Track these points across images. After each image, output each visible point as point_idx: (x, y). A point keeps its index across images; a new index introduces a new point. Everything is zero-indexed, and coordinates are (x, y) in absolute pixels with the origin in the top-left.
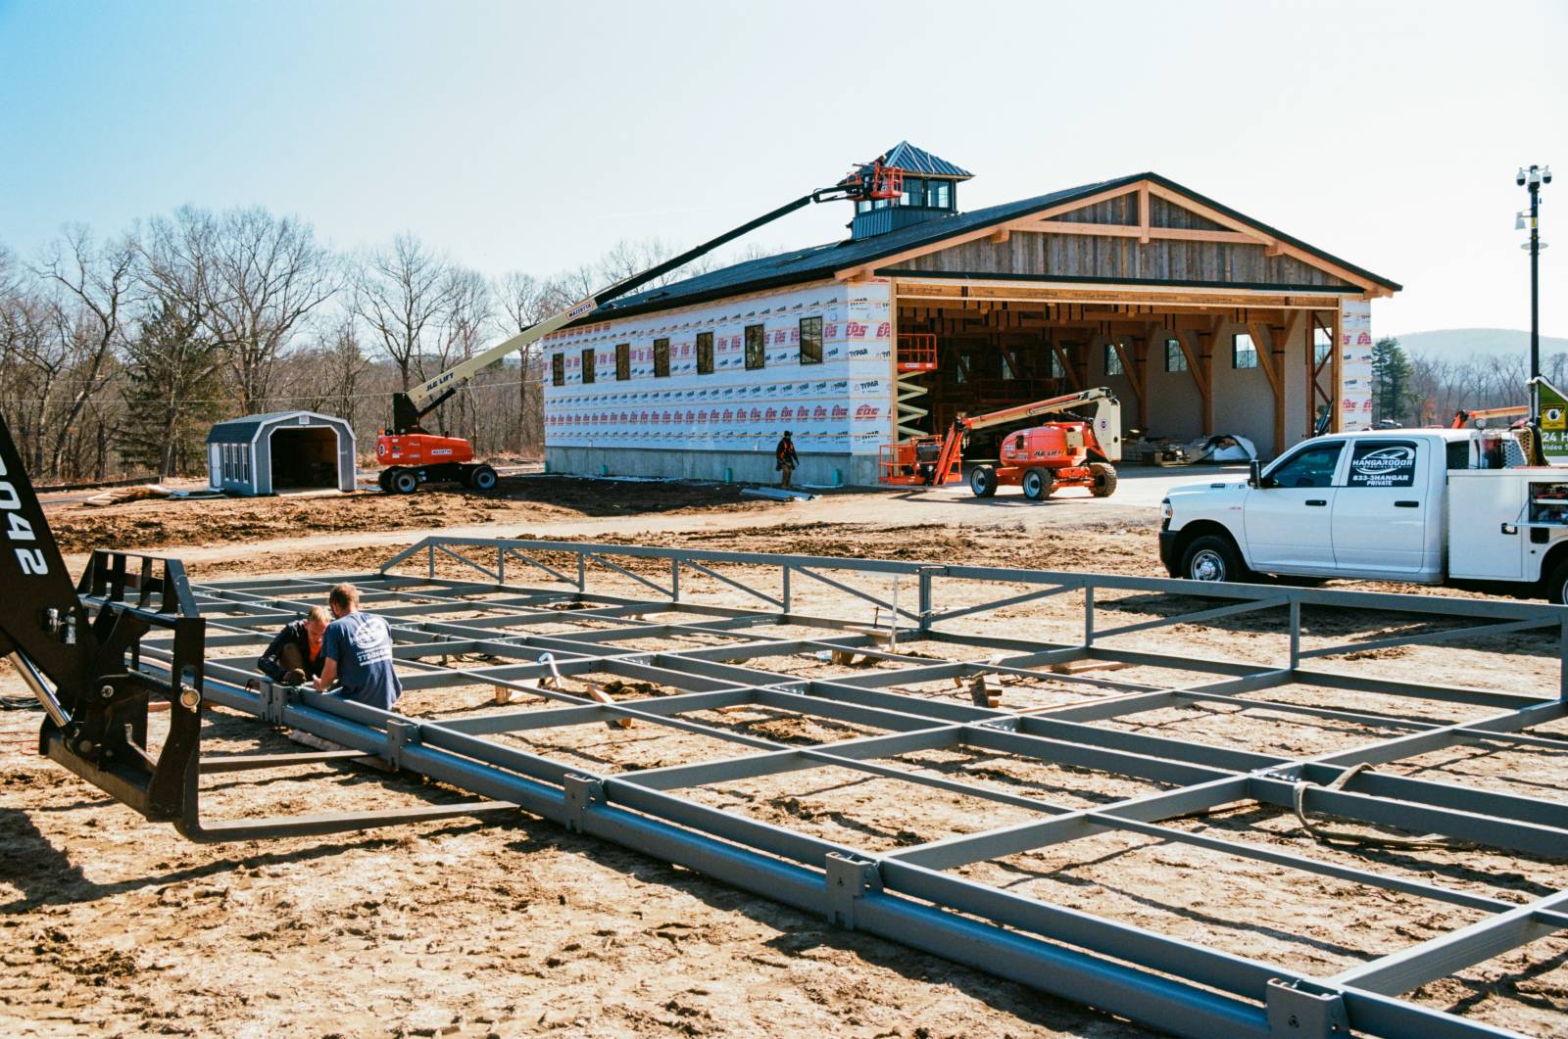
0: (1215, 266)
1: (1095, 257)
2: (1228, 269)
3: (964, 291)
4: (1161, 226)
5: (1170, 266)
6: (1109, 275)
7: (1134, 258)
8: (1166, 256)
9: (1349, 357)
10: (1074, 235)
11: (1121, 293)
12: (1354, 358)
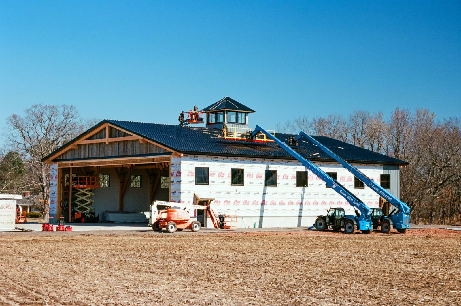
0: (131, 149)
1: (100, 150)
2: (135, 150)
3: (72, 164)
4: (116, 137)
5: (118, 151)
6: (103, 156)
7: (109, 149)
8: (117, 147)
9: (173, 182)
10: (95, 143)
11: (107, 161)
12: (175, 182)
